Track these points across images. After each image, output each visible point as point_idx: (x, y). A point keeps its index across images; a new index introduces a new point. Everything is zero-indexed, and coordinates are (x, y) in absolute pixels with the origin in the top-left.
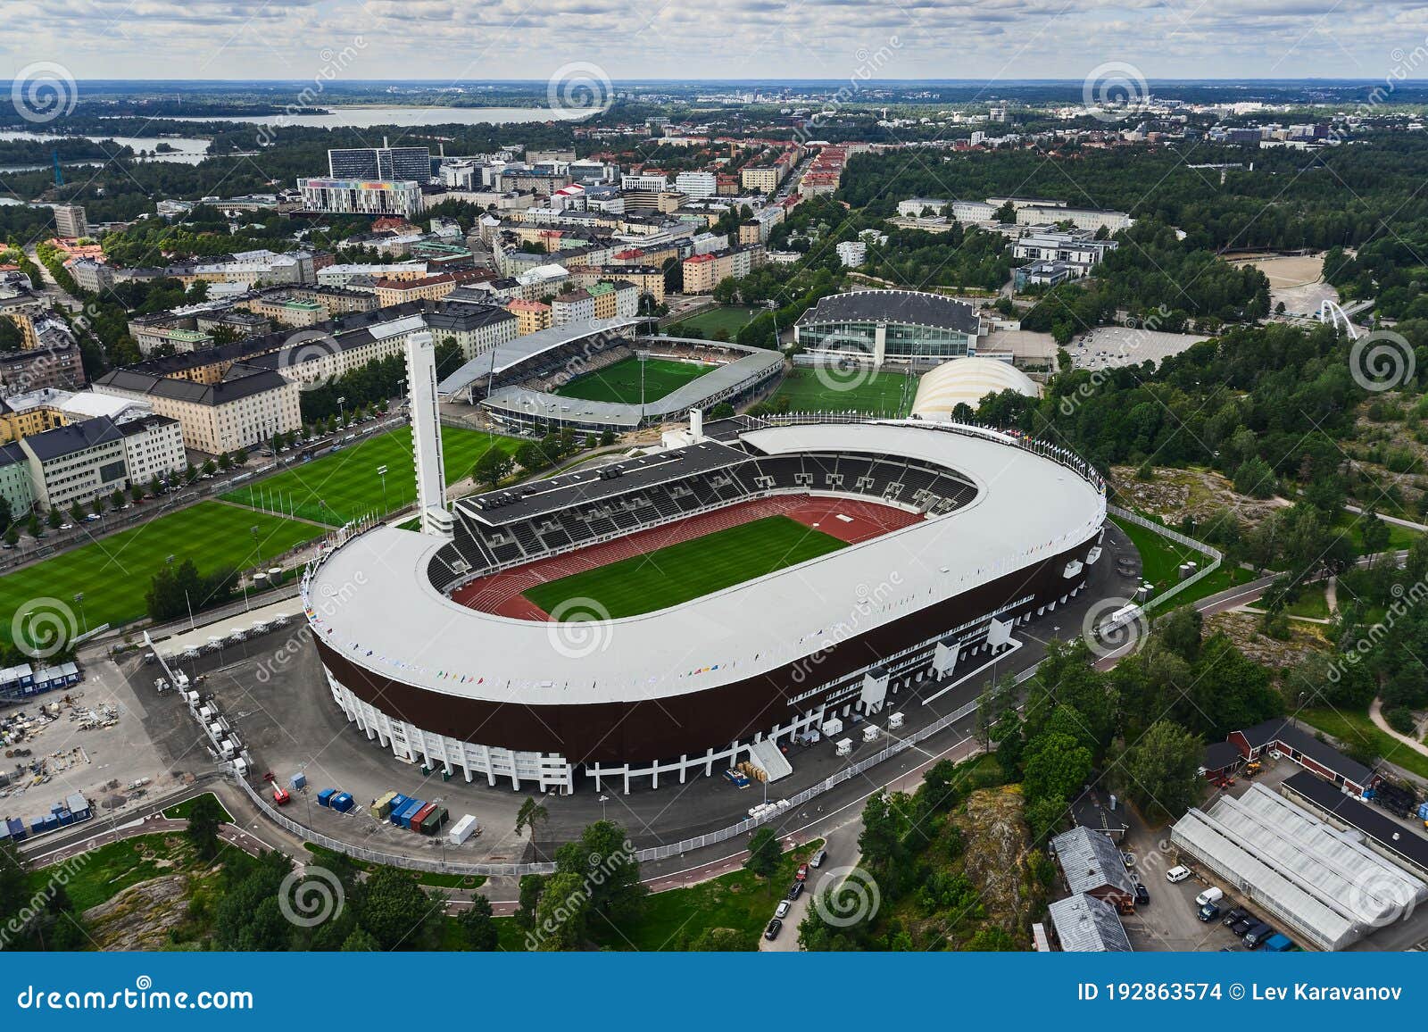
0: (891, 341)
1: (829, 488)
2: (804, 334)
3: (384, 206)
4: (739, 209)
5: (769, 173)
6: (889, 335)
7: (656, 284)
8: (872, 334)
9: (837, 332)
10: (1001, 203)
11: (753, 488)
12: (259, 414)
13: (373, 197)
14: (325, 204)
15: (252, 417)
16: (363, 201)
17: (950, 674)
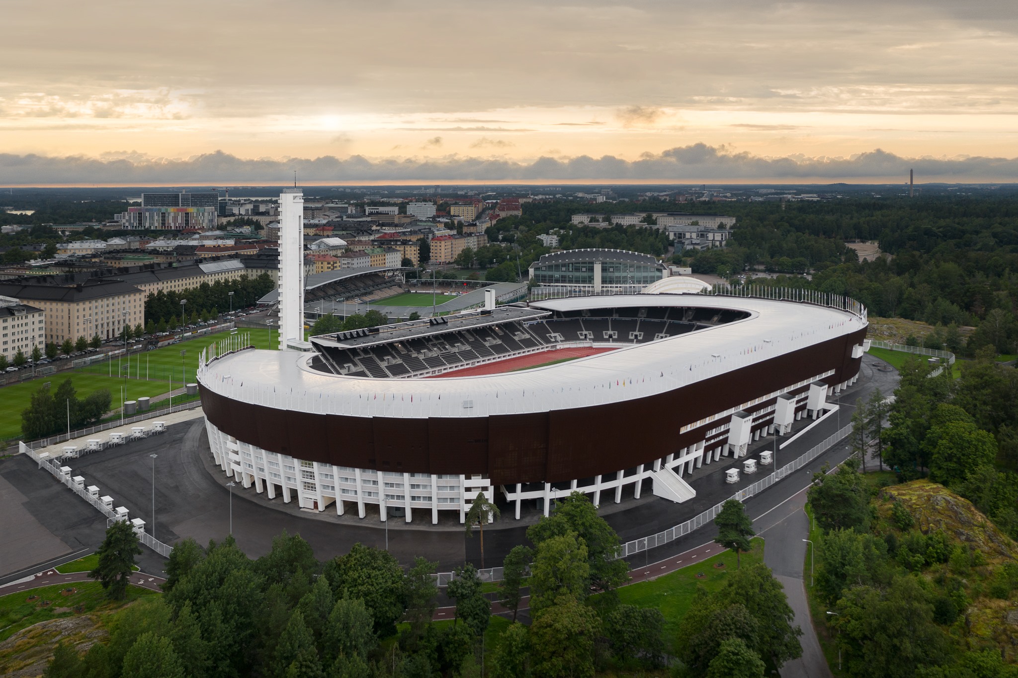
0: (605, 274)
1: (607, 340)
2: (538, 273)
3: (187, 224)
4: (456, 222)
5: (470, 208)
6: (604, 270)
7: (413, 253)
8: (591, 270)
9: (564, 269)
10: (644, 215)
11: (548, 341)
12: (111, 314)
13: (179, 218)
14: (140, 224)
15: (105, 315)
16: (171, 221)
17: (789, 430)
